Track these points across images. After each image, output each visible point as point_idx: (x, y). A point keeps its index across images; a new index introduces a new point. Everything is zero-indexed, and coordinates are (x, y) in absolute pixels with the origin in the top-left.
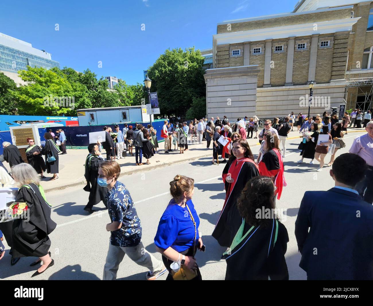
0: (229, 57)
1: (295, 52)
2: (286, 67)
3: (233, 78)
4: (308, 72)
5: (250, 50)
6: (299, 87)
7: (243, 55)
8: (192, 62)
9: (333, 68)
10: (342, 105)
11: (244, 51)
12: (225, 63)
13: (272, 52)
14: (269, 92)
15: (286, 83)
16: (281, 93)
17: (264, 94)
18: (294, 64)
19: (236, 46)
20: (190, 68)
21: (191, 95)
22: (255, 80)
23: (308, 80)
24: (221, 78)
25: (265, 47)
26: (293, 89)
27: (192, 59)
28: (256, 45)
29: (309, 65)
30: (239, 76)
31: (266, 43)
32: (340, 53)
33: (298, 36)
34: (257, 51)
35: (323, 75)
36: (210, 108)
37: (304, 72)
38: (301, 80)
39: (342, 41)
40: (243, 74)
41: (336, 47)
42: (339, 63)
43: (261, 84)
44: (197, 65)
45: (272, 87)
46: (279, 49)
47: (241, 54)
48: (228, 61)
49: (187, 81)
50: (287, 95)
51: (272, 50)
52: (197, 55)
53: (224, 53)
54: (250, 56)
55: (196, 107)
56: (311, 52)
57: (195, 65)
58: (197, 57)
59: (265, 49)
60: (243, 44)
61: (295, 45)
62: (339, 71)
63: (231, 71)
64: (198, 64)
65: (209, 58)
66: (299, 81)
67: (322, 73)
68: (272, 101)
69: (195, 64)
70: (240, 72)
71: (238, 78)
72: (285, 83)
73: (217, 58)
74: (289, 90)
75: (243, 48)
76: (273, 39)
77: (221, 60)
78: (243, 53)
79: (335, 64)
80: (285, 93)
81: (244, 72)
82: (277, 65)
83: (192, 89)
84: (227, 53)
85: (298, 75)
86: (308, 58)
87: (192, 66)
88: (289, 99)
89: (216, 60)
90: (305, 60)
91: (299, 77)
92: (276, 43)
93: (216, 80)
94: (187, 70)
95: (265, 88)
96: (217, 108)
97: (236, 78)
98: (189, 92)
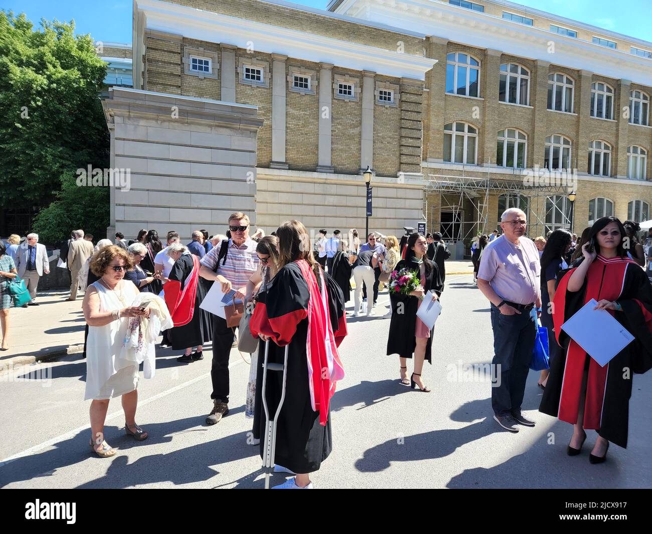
0: (182, 71)
1: (333, 98)
2: (318, 129)
3: (193, 127)
4: (360, 149)
5: (236, 68)
6: (345, 179)
7: (220, 76)
8: (64, 67)
9: (403, 148)
10: (422, 224)
11: (220, 66)
12: (170, 85)
13: (287, 87)
14: (284, 181)
15: (320, 166)
16: (310, 188)
17: (271, 186)
18: (332, 126)
19: (201, 49)
20: (58, 82)
21: (55, 167)
22: (250, 143)
23: (360, 166)
24: (159, 122)
25: (271, 71)
26: (333, 182)
27: (64, 57)
28: (250, 60)
29: (360, 134)
30: (210, 126)
31: (273, 60)
32: (410, 120)
33: (337, 66)
34: (252, 75)
35: (386, 160)
36: (124, 205)
37: (354, 147)
38: (348, 164)
39: (413, 98)
40: (222, 123)
41: (404, 106)
42: (410, 140)
43: (265, 160)
44: (81, 80)
45: (289, 169)
46: (301, 83)
47: (213, 74)
48: (178, 81)
49: (44, 121)
50: (322, 193)
51: (287, 82)
52: (81, 48)
53: (166, 57)
54: (238, 83)
55: (74, 201)
56: (363, 106)
57: (73, 77)
58: (83, 55)
59: (272, 76)
60: (219, 48)
61: (333, 83)
62: (411, 155)
63: (188, 109)
64: (84, 76)
65: (121, 69)
66: (343, 165)
67: (385, 155)
68: (291, 204)
69: (74, 74)
70: (214, 117)
71: (208, 130)
72: (317, 166)
73: (145, 69)
74: (325, 183)
75: (220, 58)
76: (289, 56)
77: (158, 73)
78: (220, 70)
79: (404, 142)
80: (319, 189)
81: (221, 118)
82: (299, 119)
83: (61, 149)
84: (176, 59)
85: (341, 150)
86: (358, 119)
87: (65, 78)
88: (326, 204)
89: (143, 73)
90: (353, 121)
91: (344, 155)
92: (296, 69)
93: (142, 123)
94: (46, 88)
95: (275, 170)
96: (146, 206)
97: (202, 128)
98: (49, 158)
